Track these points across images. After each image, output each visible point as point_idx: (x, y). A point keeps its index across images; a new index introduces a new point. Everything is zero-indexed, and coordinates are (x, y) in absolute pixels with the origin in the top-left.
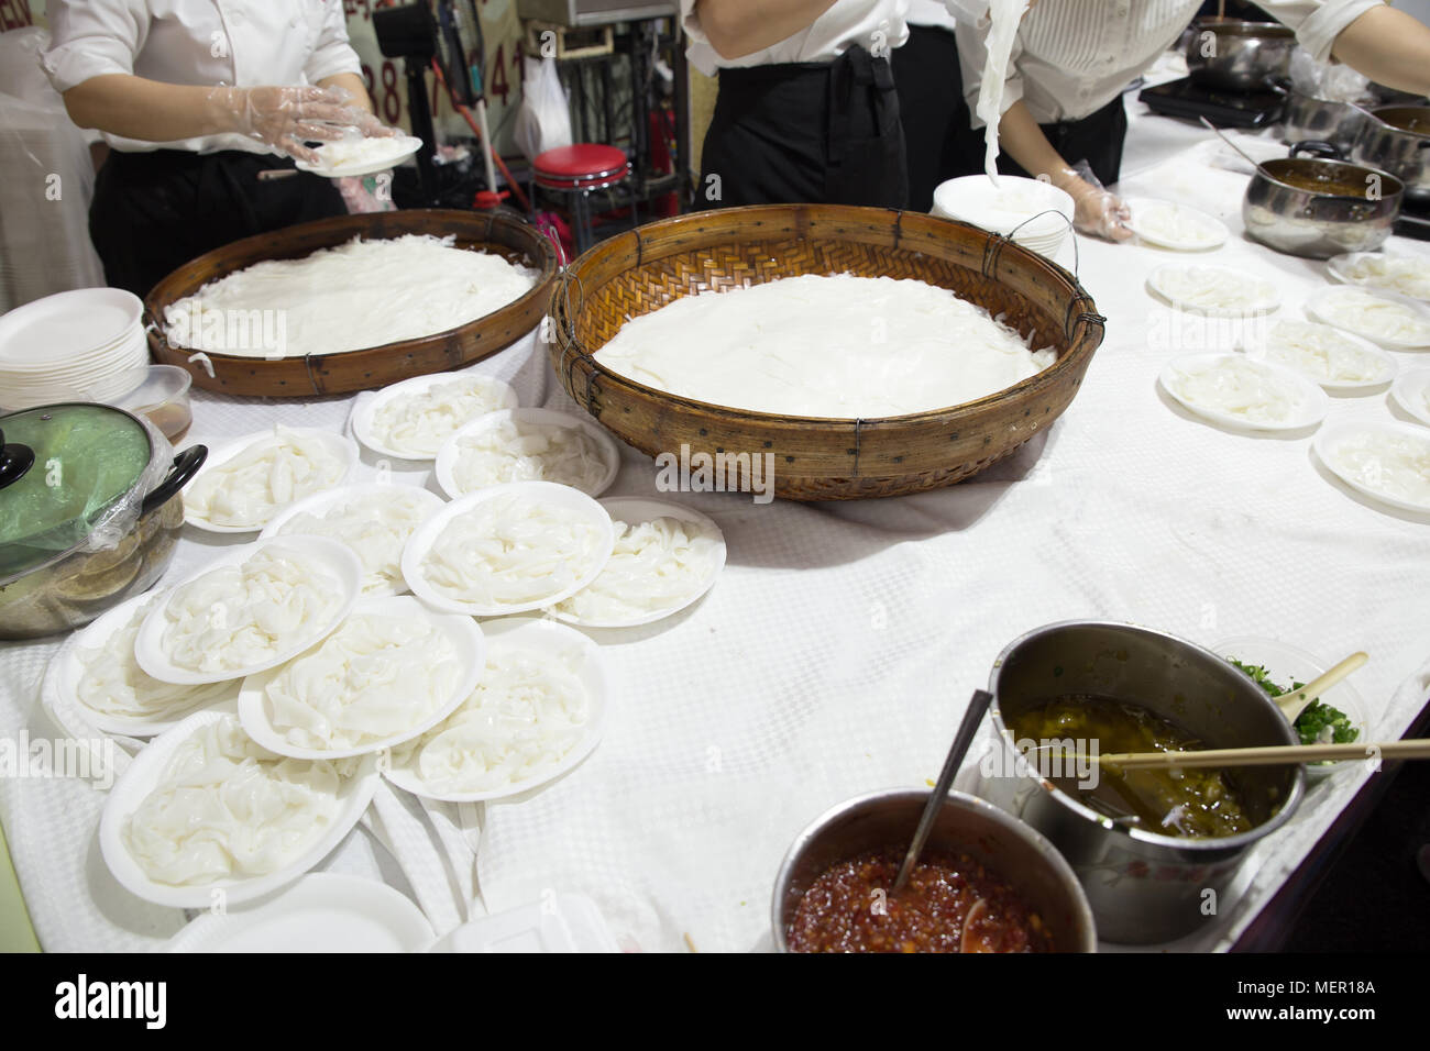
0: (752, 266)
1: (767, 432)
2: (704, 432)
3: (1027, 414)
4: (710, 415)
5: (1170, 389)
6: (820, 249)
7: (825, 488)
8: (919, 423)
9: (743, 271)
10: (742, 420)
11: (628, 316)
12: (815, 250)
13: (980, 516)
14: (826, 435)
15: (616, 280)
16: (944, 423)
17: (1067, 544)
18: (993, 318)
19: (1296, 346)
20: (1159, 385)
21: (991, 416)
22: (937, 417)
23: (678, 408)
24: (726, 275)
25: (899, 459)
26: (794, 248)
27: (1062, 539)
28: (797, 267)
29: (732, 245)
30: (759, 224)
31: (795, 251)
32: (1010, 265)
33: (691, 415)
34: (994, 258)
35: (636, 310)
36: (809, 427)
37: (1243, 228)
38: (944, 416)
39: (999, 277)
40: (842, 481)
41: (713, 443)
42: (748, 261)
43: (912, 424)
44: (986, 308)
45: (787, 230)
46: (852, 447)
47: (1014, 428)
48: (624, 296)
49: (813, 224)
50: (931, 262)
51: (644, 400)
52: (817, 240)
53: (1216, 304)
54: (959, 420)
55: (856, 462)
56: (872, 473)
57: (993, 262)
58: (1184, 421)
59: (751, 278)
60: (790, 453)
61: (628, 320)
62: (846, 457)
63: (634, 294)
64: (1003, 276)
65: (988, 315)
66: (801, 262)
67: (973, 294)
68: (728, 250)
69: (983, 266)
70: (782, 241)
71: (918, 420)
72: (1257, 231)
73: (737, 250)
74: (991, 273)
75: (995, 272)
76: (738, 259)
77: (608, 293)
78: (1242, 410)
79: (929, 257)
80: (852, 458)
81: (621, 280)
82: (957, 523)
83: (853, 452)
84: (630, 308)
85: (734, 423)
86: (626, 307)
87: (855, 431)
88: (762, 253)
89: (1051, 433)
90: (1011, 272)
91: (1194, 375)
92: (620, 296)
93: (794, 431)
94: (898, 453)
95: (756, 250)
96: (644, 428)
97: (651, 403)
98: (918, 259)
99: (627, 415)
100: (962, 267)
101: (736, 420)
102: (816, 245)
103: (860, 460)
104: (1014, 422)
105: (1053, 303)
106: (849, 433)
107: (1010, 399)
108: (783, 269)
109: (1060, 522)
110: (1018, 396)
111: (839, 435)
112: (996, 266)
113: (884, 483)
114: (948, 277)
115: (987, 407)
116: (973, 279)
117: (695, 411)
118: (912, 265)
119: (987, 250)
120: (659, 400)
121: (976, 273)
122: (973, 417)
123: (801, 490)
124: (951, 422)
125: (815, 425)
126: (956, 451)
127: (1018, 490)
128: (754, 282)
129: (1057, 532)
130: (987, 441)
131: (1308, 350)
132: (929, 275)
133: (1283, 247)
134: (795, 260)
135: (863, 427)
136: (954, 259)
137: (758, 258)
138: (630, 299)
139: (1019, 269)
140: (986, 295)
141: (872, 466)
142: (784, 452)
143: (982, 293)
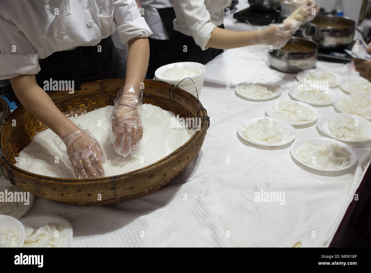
0: (86, 105)
1: (78, 186)
2: (54, 189)
3: (179, 162)
4: (56, 182)
5: (240, 134)
6: (112, 95)
7: (107, 202)
8: (136, 174)
9: (83, 107)
10: (68, 183)
11: (36, 132)
12: (110, 96)
13: (170, 200)
14: (101, 185)
15: (29, 119)
16: (146, 173)
17: (202, 206)
18: (176, 116)
19: (286, 110)
20: (238, 134)
21: (164, 166)
22: (142, 171)
23: (43, 181)
24: (77, 110)
25: (131, 188)
26: (101, 96)
27: (201, 204)
28: (104, 103)
29: (77, 98)
30: (86, 89)
31: (102, 97)
32: (179, 97)
33: (48, 183)
34: (173, 94)
35: (40, 129)
36: (94, 182)
37: (269, 64)
38: (145, 170)
39: (176, 101)
40: (112, 199)
41: (59, 193)
42: (85, 103)
43: (133, 175)
44: (173, 112)
45: (98, 90)
46: (112, 187)
47: (175, 168)
48: (34, 124)
49: (107, 87)
50: (152, 96)
51: (30, 179)
52: (110, 92)
53: (259, 96)
54: (151, 171)
55: (115, 192)
56: (122, 195)
57: (173, 96)
58: (247, 147)
59: (87, 109)
60: (89, 193)
61: (36, 134)
62: (111, 191)
63: (38, 123)
64: (177, 100)
65: (174, 115)
66: (105, 101)
67: (169, 107)
68: (76, 100)
69: (170, 97)
70: (96, 94)
71: (135, 173)
72: (274, 65)
73: (79, 99)
74: (173, 99)
75: (174, 99)
76: (80, 103)
77: (26, 125)
78: (266, 139)
79: (152, 95)
80: (113, 191)
81: (32, 118)
82: (162, 204)
83: (112, 189)
84: (37, 129)
85: (65, 184)
86: (35, 129)
87: (112, 182)
88: (89, 99)
89: (198, 160)
90: (179, 99)
91: (250, 128)
92: (32, 124)
93: (88, 185)
94: (130, 186)
95: (87, 99)
96: (33, 189)
97: (33, 180)
98: (147, 96)
99: (25, 185)
100: (163, 98)
101: (65, 183)
102: (110, 94)
103: (116, 191)
104: (175, 166)
105: (193, 111)
106: (110, 182)
107: (171, 158)
108: (98, 105)
109: (200, 197)
110: (174, 157)
111: (106, 184)
112: (174, 97)
113: (129, 197)
114: (159, 102)
115: (162, 163)
116: (168, 102)
117: (50, 182)
118: (146, 98)
119: (170, 92)
120: (35, 178)
121: (168, 100)
122: (157, 168)
123: (98, 204)
124: (149, 172)
125: (96, 181)
126: (153, 181)
127: (184, 186)
128: (88, 111)
129: (199, 202)
130: (165, 175)
131: (289, 112)
132: (152, 101)
133: (283, 70)
134: (103, 100)
135: (115, 180)
136: (160, 95)
137: (88, 102)
138: (36, 125)
139: (181, 98)
140: (173, 107)
141: (120, 192)
142: (87, 193)
143: (172, 106)
